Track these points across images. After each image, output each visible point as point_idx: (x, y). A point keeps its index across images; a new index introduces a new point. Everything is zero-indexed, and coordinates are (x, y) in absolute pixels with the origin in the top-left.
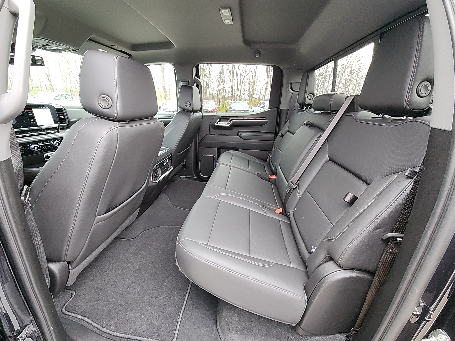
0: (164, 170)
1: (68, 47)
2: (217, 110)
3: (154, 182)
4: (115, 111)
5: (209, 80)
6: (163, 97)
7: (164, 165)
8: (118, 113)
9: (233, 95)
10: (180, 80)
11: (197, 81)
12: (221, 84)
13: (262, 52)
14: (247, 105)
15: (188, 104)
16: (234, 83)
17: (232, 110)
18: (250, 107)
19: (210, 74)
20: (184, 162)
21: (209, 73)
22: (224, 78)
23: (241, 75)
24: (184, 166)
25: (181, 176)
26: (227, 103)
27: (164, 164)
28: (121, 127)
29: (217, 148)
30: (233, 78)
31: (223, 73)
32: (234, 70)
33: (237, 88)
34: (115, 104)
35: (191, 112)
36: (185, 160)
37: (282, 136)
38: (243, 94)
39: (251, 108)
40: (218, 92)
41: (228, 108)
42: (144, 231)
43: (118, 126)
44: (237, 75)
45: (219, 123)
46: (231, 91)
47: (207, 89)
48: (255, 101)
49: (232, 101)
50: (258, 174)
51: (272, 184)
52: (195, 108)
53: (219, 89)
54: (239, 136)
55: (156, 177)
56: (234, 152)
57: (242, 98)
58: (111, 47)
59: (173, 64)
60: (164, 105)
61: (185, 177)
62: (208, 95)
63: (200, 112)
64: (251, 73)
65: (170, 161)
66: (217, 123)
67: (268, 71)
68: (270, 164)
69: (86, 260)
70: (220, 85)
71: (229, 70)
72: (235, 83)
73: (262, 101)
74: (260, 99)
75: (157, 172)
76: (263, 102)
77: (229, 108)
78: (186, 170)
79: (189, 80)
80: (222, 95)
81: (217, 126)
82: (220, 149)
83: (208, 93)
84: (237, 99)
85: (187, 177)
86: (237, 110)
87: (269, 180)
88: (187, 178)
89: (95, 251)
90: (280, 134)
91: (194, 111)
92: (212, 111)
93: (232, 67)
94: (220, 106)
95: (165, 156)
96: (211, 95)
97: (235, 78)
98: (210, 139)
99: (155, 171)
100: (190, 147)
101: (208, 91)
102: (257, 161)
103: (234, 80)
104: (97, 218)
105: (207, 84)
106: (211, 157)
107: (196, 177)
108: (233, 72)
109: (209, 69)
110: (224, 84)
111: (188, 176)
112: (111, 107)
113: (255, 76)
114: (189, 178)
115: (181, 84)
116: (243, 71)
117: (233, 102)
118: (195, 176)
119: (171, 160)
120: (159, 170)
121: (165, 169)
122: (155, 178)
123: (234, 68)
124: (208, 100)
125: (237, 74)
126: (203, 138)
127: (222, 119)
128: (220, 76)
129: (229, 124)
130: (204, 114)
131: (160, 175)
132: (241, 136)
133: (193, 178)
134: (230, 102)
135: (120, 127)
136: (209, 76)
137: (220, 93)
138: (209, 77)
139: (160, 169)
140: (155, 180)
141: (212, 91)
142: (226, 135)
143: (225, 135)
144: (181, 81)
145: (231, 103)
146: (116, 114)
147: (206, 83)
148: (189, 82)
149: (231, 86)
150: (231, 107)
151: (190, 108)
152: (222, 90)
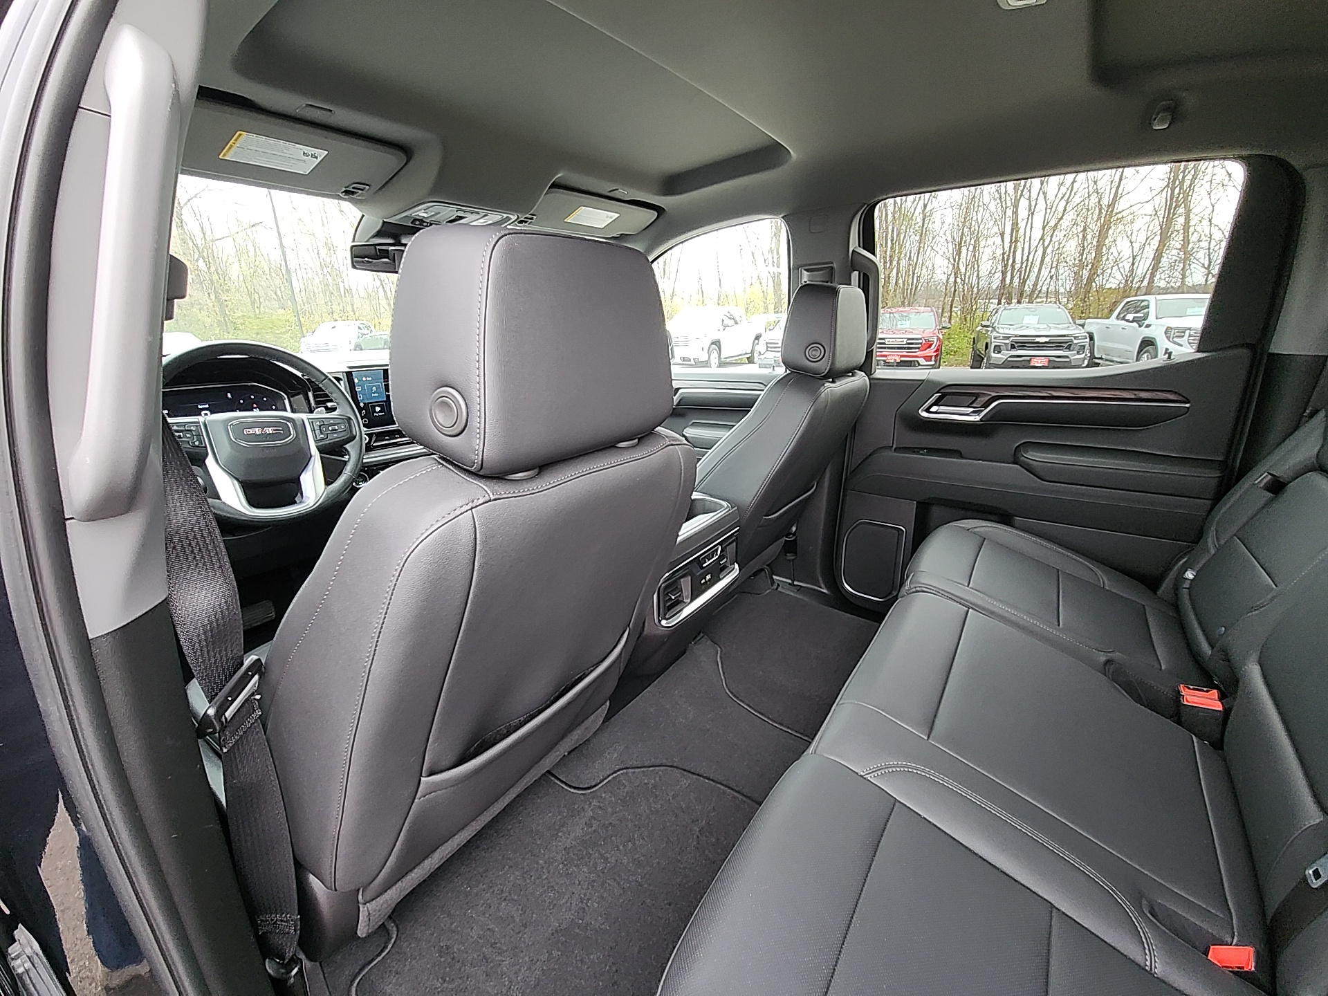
0: (703, 581)
1: (505, 215)
2: (939, 339)
3: (664, 622)
4: (477, 444)
5: (920, 243)
6: (771, 307)
7: (704, 565)
8: (483, 451)
9: (1008, 281)
10: (801, 266)
11: (864, 261)
12: (964, 249)
13: (1191, 101)
14: (1064, 314)
15: (814, 353)
16: (1014, 241)
17: (995, 338)
18: (1075, 323)
19: (927, 221)
20: (791, 534)
21: (924, 222)
22: (977, 228)
23: (1048, 211)
24: (790, 547)
25: (774, 577)
26: (979, 313)
27: (705, 562)
28: (495, 500)
29: (917, 502)
30: (1015, 225)
31: (975, 213)
32: (1021, 195)
33: (1025, 258)
34: (475, 422)
35: (826, 377)
36: (794, 529)
37: (1277, 487)
38: (1051, 277)
39: (1080, 325)
40: (949, 276)
41: (980, 328)
42: (622, 769)
43: (481, 501)
44: (1033, 214)
45: (934, 409)
46: (1000, 268)
47: (911, 273)
48: (1102, 299)
49: (999, 303)
50: (1108, 662)
51: (1194, 737)
52: (842, 362)
53: (956, 269)
54: (1020, 465)
55: (671, 606)
56: (991, 529)
57: (1045, 288)
58: (609, 194)
59: (783, 217)
60: (770, 330)
61: (790, 581)
62: (911, 289)
63: (863, 374)
64: (1094, 199)
65: (733, 546)
66: (928, 410)
67: (1176, 178)
68: (1176, 607)
69: (408, 877)
70: (959, 253)
71: (1000, 199)
72: (1021, 240)
73: (1136, 296)
74: (1126, 290)
75: (679, 587)
76: (1143, 301)
77: (985, 328)
78: (795, 559)
79: (832, 263)
80: (963, 285)
81: (926, 421)
82: (928, 504)
83: (912, 285)
84: (1022, 294)
85: (796, 583)
86: (1016, 336)
87: (1177, 712)
88: (795, 585)
89: (442, 848)
90: (1260, 477)
91: (834, 375)
92: (920, 341)
93: (1014, 189)
94: (950, 322)
95: (710, 535)
96: (923, 289)
97: (1022, 225)
98: (892, 463)
99: (672, 586)
100: (813, 493)
101: (913, 277)
102: (1106, 582)
103: (1017, 231)
104: (426, 783)
105: (912, 255)
106: (889, 530)
107: (827, 588)
108: (1016, 206)
109: (925, 206)
110: (975, 247)
111: (798, 581)
112: (466, 431)
113: (1111, 205)
114: (801, 587)
115: (805, 277)
116: (1060, 195)
117: (1005, 309)
118: (823, 586)
119: (734, 544)
120: (686, 584)
121: (708, 577)
122: (669, 610)
123: (1022, 191)
124: (909, 305)
125: (1030, 209)
126: (867, 458)
127: (949, 394)
128: (960, 224)
129: (978, 412)
130: (879, 374)
131: (689, 600)
132: (1029, 465)
133: (815, 590)
134: (992, 307)
135: (490, 501)
136: (922, 231)
137: (955, 282)
138: (923, 233)
139: (690, 578)
140: (667, 617)
141: (926, 277)
142: (962, 457)
143: (958, 454)
144: (806, 268)
145: (996, 312)
146: (477, 455)
147: (910, 253)
148: (832, 268)
149: (1003, 254)
150: (996, 324)
151: (824, 366)
152: (963, 270)
